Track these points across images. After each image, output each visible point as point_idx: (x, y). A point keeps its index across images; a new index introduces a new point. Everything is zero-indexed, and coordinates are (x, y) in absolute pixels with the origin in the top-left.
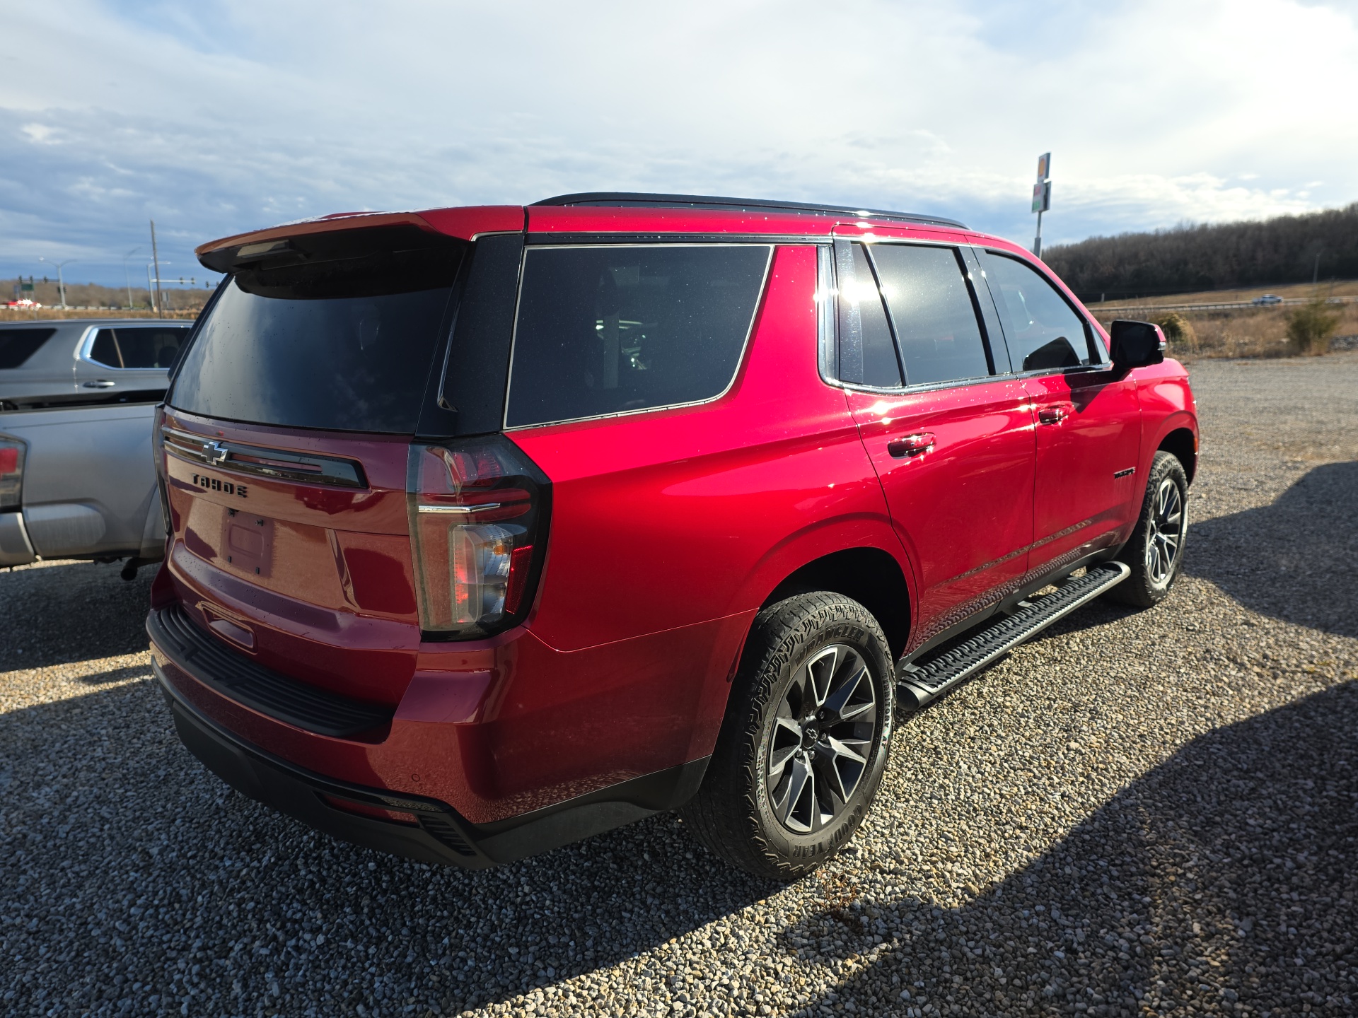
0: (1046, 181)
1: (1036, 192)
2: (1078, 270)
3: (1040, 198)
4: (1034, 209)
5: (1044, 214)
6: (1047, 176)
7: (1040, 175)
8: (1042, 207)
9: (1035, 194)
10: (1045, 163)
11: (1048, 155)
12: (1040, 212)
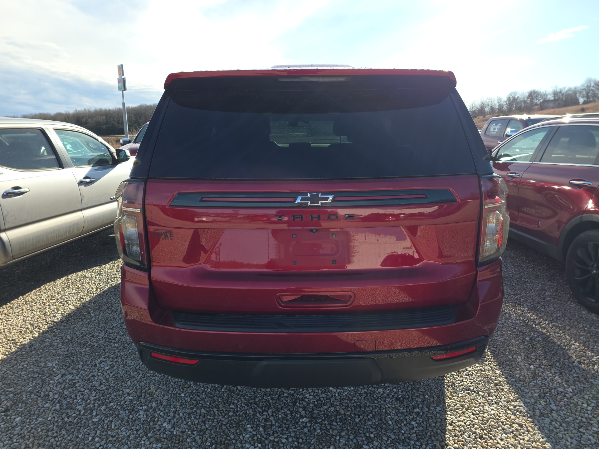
0: (123, 77)
1: (119, 81)
2: (139, 118)
3: (121, 84)
4: (119, 89)
5: (124, 92)
6: (123, 75)
7: (120, 74)
8: (123, 89)
9: (119, 82)
10: (121, 69)
11: (122, 65)
12: (123, 91)
